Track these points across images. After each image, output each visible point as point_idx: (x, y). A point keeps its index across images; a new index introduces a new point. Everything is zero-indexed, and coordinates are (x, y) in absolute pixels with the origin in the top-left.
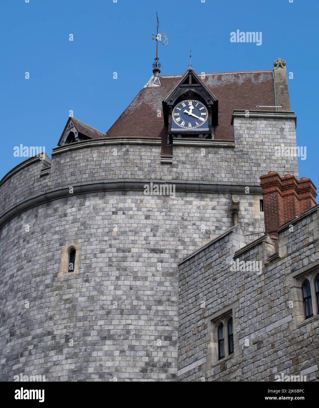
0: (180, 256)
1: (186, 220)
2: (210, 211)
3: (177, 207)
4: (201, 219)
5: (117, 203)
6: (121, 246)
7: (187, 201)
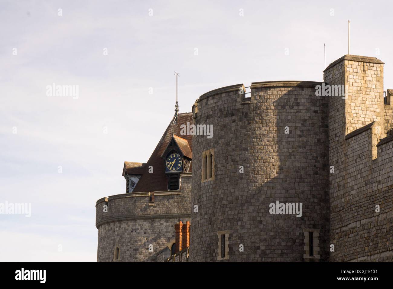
0: (158, 251)
1: (161, 233)
2: (170, 228)
3: (157, 227)
4: (167, 232)
5: (133, 227)
6: (135, 247)
7: (161, 224)
